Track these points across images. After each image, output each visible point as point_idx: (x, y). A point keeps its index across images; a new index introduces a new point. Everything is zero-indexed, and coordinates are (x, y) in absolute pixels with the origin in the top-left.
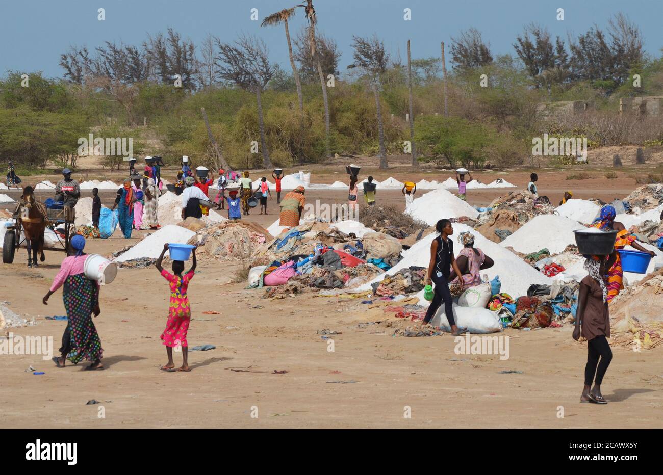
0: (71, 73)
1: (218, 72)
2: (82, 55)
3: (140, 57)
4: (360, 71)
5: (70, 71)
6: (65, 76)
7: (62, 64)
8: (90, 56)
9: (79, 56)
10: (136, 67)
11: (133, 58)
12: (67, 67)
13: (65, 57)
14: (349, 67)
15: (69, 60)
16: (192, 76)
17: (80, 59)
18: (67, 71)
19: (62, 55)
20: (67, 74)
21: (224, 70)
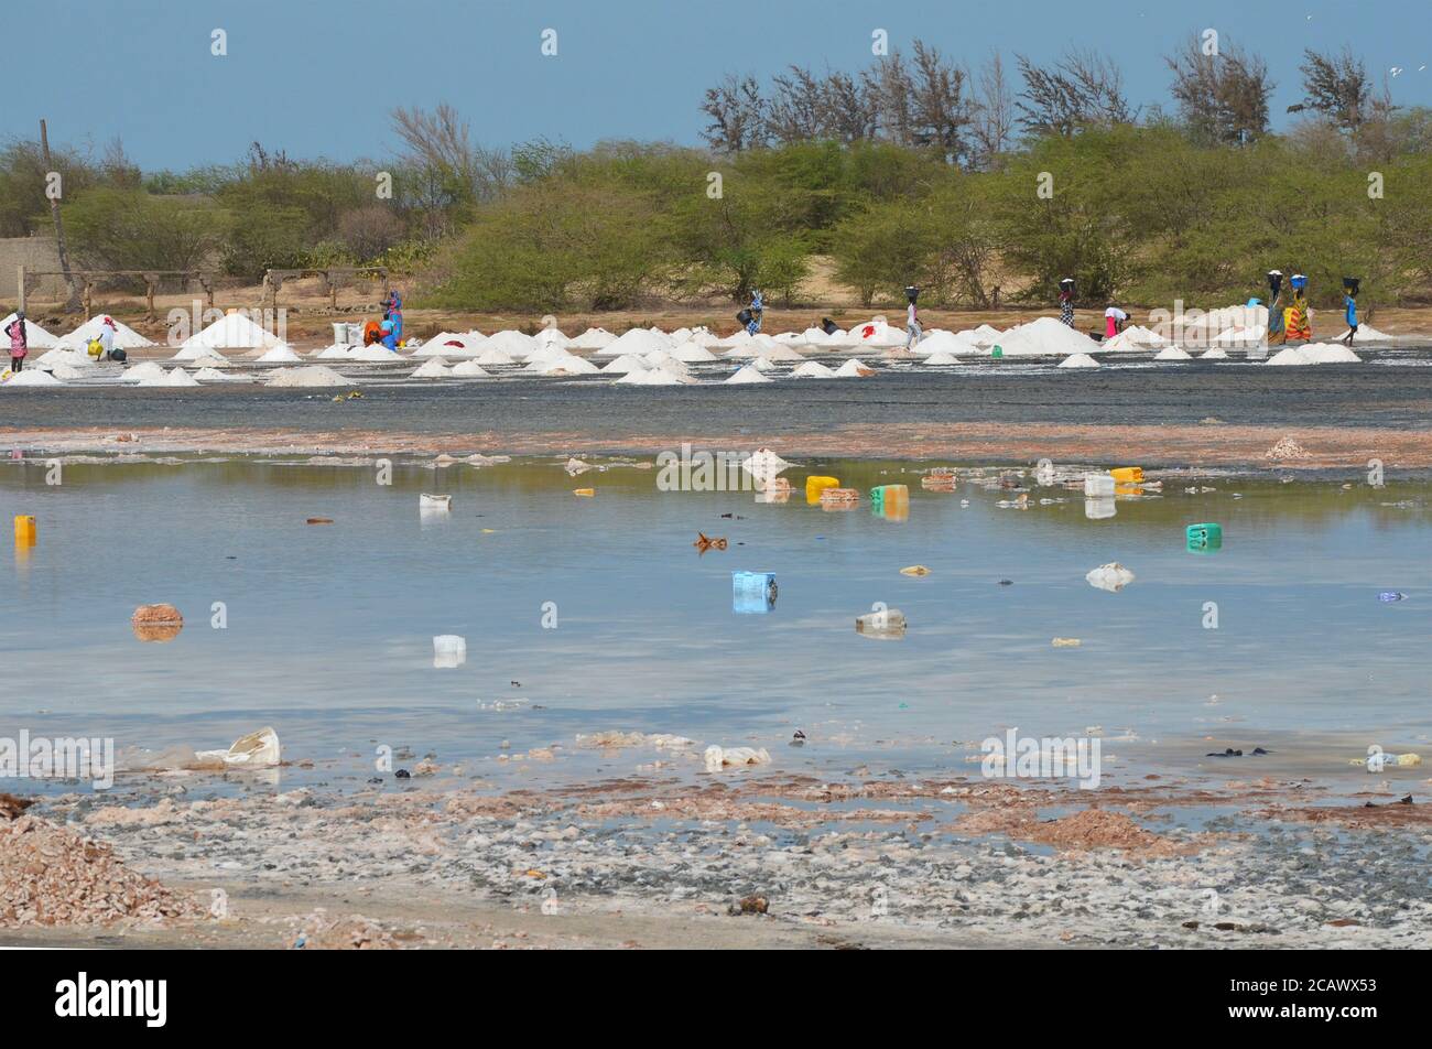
0: (724, 125)
1: (1021, 120)
2: (746, 91)
3: (858, 95)
4: (1312, 117)
5: (722, 121)
6: (710, 131)
7: (707, 108)
8: (762, 94)
9: (740, 91)
10: (848, 113)
11: (845, 96)
12: (716, 113)
13: (714, 94)
14: (1291, 109)
15: (721, 99)
16: (960, 130)
17: (742, 97)
18: (715, 120)
19: (710, 91)
20: (715, 126)
21: (1035, 117)
